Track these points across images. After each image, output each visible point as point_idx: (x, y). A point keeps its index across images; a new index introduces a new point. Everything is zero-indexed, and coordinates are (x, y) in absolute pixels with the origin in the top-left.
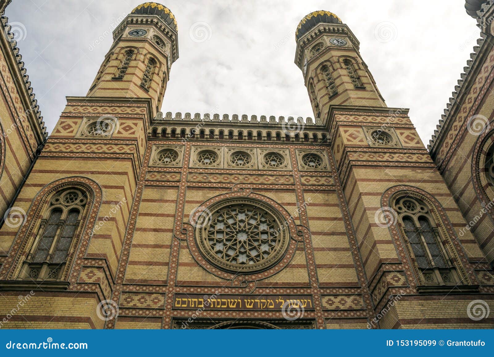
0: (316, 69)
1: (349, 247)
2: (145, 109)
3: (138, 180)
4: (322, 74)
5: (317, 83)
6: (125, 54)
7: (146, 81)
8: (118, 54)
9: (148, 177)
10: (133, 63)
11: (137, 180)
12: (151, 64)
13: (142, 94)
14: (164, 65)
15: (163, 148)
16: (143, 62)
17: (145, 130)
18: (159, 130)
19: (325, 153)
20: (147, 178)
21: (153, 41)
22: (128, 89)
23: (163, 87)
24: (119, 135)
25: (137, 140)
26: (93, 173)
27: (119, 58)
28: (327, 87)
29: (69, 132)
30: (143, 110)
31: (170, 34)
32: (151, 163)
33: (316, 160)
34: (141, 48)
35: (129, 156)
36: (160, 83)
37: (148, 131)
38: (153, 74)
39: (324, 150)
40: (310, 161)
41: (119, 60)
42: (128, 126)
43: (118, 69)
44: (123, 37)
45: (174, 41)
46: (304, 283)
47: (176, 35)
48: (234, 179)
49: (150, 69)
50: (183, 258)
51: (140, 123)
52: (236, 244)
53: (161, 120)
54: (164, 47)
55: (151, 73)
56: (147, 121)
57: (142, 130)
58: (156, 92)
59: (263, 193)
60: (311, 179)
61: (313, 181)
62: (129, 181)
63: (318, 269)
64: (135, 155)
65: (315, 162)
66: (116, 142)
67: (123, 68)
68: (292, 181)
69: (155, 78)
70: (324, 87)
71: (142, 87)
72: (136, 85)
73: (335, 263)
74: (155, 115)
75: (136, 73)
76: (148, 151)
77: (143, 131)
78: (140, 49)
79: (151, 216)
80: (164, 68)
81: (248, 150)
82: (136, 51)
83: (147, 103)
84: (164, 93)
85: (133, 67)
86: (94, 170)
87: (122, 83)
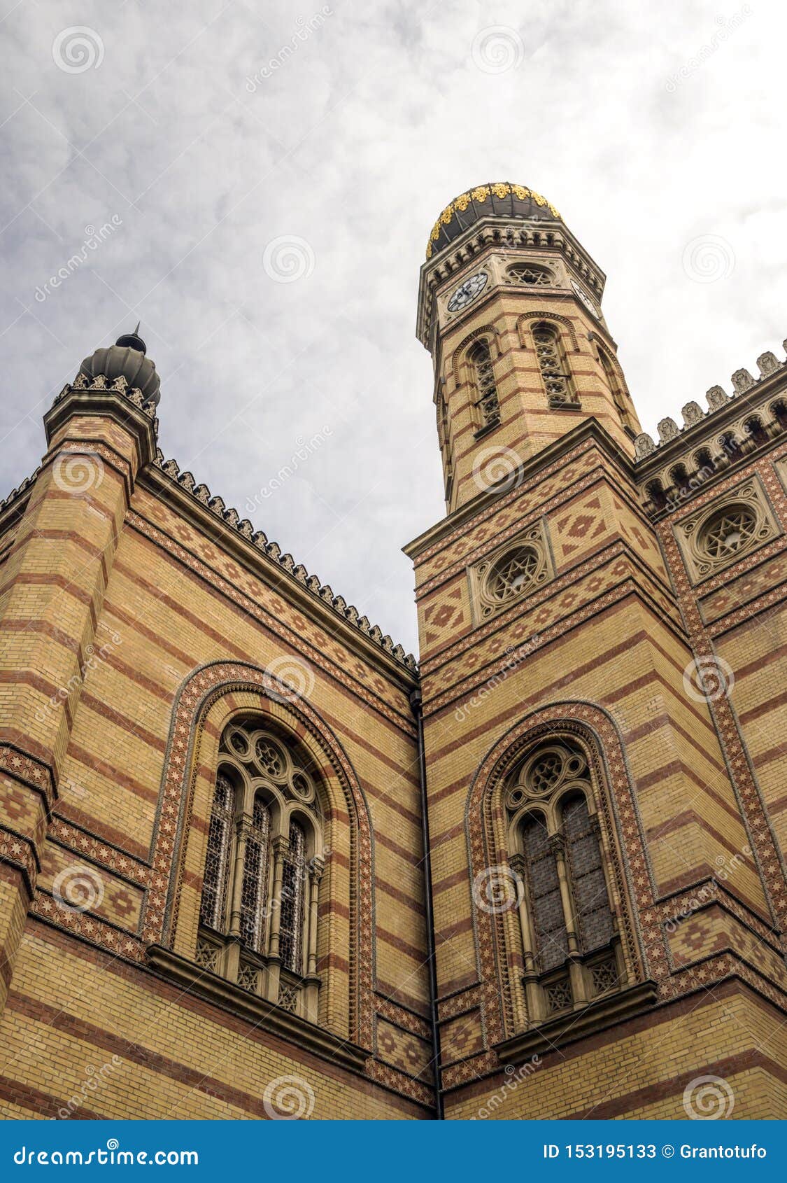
2: (595, 451)
3: (688, 636)
6: (471, 362)
7: (559, 388)
8: (455, 373)
9: (708, 613)
10: (500, 368)
11: (683, 637)
12: (546, 341)
13: (566, 424)
14: (577, 318)
15: (703, 519)
16: (523, 347)
17: (628, 502)
18: (666, 480)
20: (705, 617)
21: (513, 282)
22: (525, 436)
23: (610, 374)
24: (573, 555)
25: (621, 540)
26: (561, 684)
27: (462, 381)
29: (455, 625)
30: (590, 457)
31: (543, 236)
32: (696, 577)
34: (496, 320)
35: (624, 589)
36: (598, 369)
37: (640, 502)
38: (564, 358)
41: (466, 384)
42: (580, 520)
43: (476, 405)
44: (441, 327)
45: (565, 246)
47: (559, 228)
49: (550, 352)
51: (605, 494)
53: (654, 454)
54: (550, 279)
55: (558, 360)
56: (618, 478)
57: (618, 507)
58: (600, 395)
62: (661, 650)
64: (640, 578)
66: (573, 575)
67: (486, 397)
69: (576, 363)
71: (558, 406)
72: (539, 412)
74: (632, 451)
75: (521, 385)
76: (671, 549)
77: (625, 509)
78: (495, 325)
79: (776, 707)
80: (583, 327)
82: (490, 336)
83: (591, 434)
84: (625, 385)
85: (506, 376)
86: (561, 675)
87: (505, 430)
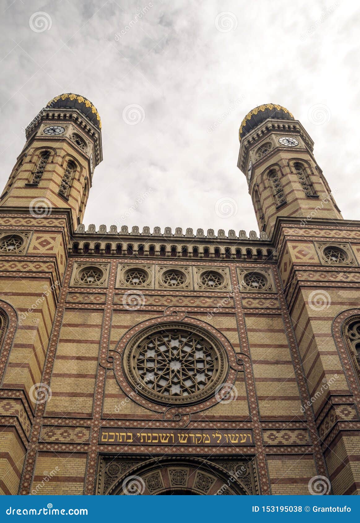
0: (263, 174)
1: (294, 377)
2: (64, 220)
3: (58, 302)
4: (269, 180)
5: (263, 191)
6: (40, 156)
7: (65, 188)
8: (32, 156)
9: (69, 298)
10: (49, 167)
11: (56, 302)
12: (70, 168)
13: (61, 204)
14: (85, 168)
15: (86, 266)
16: (62, 166)
17: (65, 245)
18: (81, 245)
19: (270, 272)
20: (67, 299)
21: (72, 140)
22: (44, 198)
23: (84, 195)
24: (36, 252)
25: (55, 257)
27: (33, 161)
28: (274, 196)
30: (62, 221)
31: (92, 132)
32: (72, 283)
33: (259, 280)
34: (58, 149)
35: (47, 275)
36: (82, 191)
37: (69, 246)
38: (73, 179)
39: (269, 268)
40: (253, 281)
41: (34, 163)
42: (45, 241)
43: (33, 173)
44: (37, 135)
45: (97, 140)
46: (244, 416)
47: (99, 133)
48: (166, 301)
49: (69, 173)
50: (110, 389)
51: (59, 237)
52: (168, 374)
53: (83, 234)
54: (85, 148)
55: (70, 178)
56: (66, 234)
57: (61, 245)
58: (77, 201)
59: (199, 317)
60: (253, 301)
61: (255, 303)
62: (47, 303)
63: (259, 401)
64: (54, 274)
65: (258, 282)
66: (32, 259)
67: (38, 173)
68: (232, 304)
69: (76, 184)
70: (271, 195)
71: (61, 195)
72: (53, 192)
73: (279, 395)
74: (76, 227)
75: (53, 178)
76: (69, 269)
77: (63, 247)
78: (57, 150)
79: (73, 342)
80: (85, 173)
81: (182, 268)
82: (53, 153)
83: (67, 213)
84: (86, 202)
85: (50, 171)
87: (38, 190)
